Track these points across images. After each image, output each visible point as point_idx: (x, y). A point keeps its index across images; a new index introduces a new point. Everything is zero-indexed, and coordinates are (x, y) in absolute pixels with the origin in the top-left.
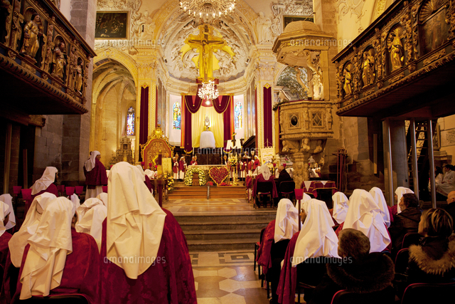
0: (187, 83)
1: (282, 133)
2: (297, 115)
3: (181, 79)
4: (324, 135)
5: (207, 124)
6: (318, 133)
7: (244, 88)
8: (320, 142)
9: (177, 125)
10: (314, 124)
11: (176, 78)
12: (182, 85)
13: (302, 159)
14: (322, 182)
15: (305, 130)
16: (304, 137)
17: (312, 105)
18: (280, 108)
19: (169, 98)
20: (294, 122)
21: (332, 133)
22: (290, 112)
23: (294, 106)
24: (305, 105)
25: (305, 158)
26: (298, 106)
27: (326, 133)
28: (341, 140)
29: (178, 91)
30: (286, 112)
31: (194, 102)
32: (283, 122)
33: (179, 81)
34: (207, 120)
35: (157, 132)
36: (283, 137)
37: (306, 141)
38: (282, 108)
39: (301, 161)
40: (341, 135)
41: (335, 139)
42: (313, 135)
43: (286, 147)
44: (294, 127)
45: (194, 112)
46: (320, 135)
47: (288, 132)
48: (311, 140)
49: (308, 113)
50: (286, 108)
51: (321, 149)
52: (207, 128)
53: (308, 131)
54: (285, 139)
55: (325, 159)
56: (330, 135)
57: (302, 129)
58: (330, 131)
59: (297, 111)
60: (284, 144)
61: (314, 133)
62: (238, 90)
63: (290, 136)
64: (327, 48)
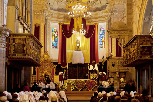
0: (63, 13)
1: (109, 70)
2: (115, 63)
3: (58, 10)
4: (125, 71)
5: (78, 45)
6: (123, 70)
7: (107, 18)
8: (124, 73)
9: (55, 45)
10: (121, 66)
11: (55, 10)
12: (59, 14)
13: (117, 80)
14: (121, 89)
15: (117, 69)
16: (117, 72)
17: (120, 59)
18: (108, 59)
19: (49, 25)
20: (113, 65)
21: (128, 70)
22: (112, 61)
23: (114, 59)
24: (118, 59)
25: (118, 80)
26: (115, 59)
27: (126, 70)
28: (132, 73)
29: (56, 19)
30: (111, 61)
31: (68, 30)
32: (109, 65)
33: (57, 12)
34: (78, 42)
35: (45, 56)
36: (109, 71)
37: (117, 73)
38: (109, 59)
39: (116, 81)
40: (132, 71)
41: (129, 73)
42: (121, 71)
43: (110, 75)
44: (113, 67)
45: (69, 37)
46: (124, 71)
47: (111, 69)
48: (120, 73)
49: (119, 62)
50: (111, 59)
51: (124, 76)
52: (78, 48)
53: (118, 69)
54: (110, 72)
55: (126, 80)
56: (127, 71)
57: (116, 68)
58: (128, 69)
59: (115, 61)
60: (109, 74)
61: (121, 70)
62: (102, 19)
63: (112, 71)
64: (128, 35)
